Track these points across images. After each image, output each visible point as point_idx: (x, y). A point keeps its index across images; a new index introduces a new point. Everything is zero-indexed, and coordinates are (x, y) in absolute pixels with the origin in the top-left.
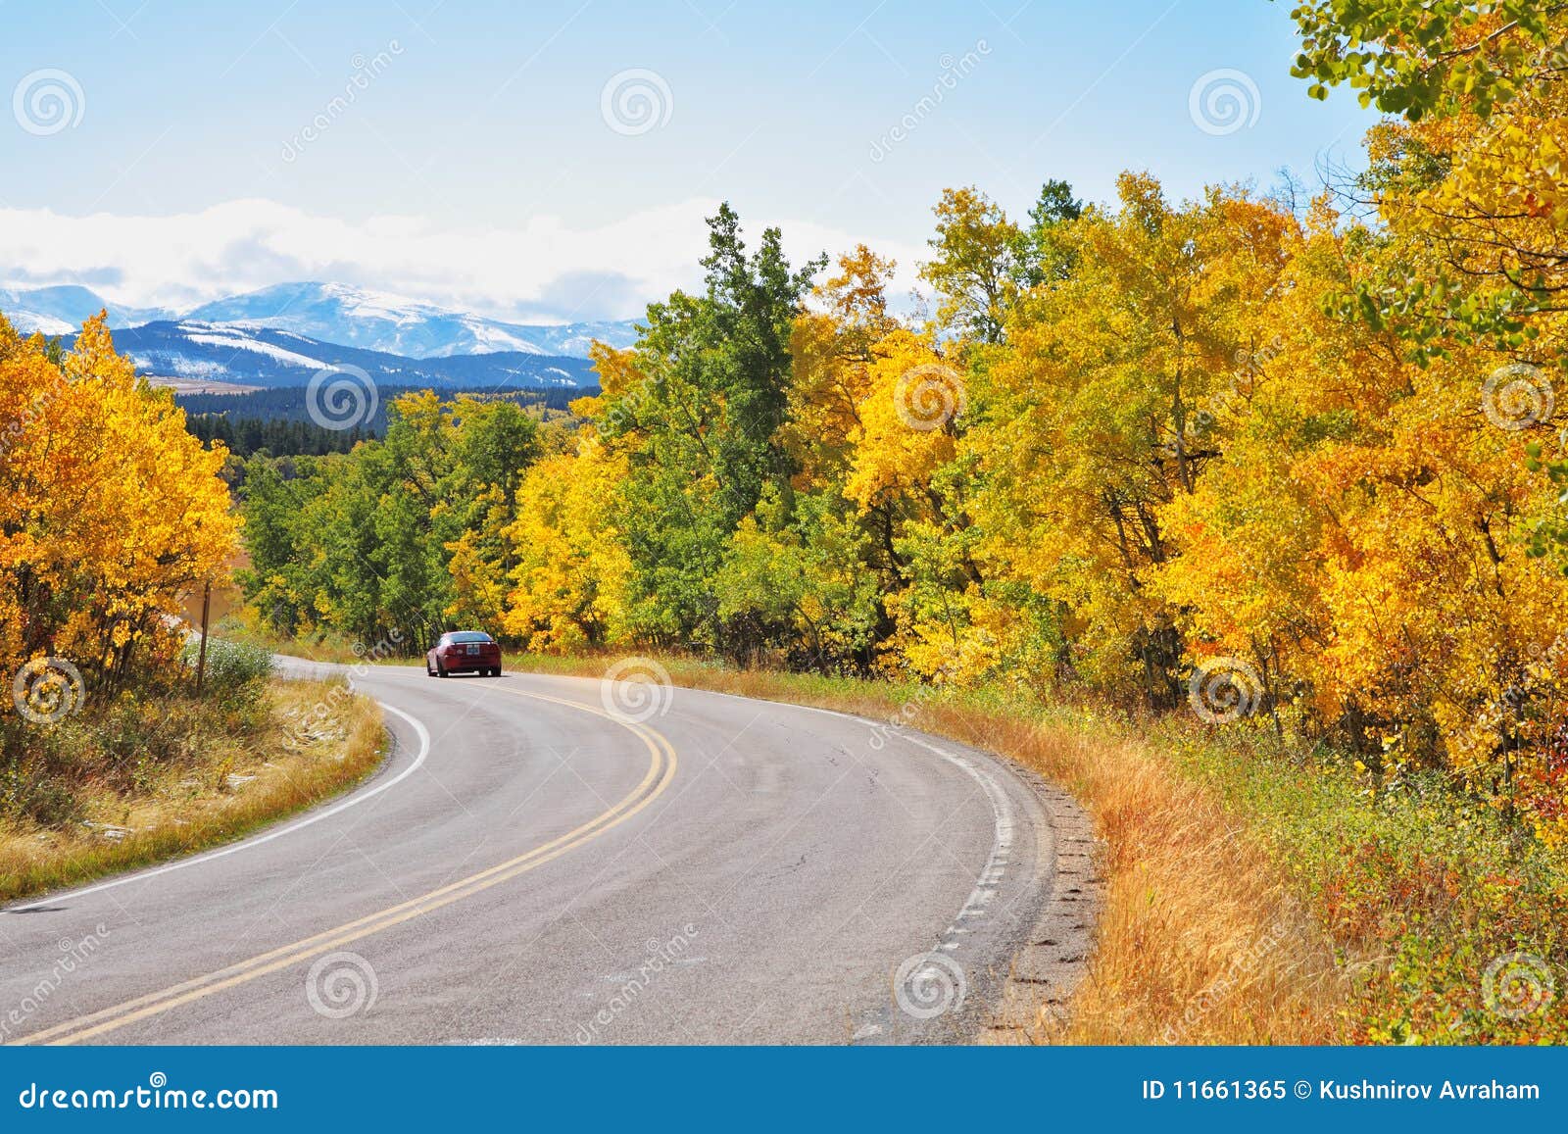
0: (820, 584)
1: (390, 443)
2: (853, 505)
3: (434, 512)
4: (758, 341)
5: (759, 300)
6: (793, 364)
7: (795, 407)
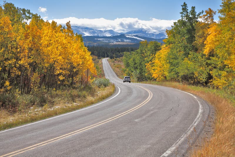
0: (198, 70)
1: (140, 48)
2: (205, 55)
3: (145, 59)
4: (190, 26)
5: (190, 19)
6: (196, 31)
7: (197, 38)
